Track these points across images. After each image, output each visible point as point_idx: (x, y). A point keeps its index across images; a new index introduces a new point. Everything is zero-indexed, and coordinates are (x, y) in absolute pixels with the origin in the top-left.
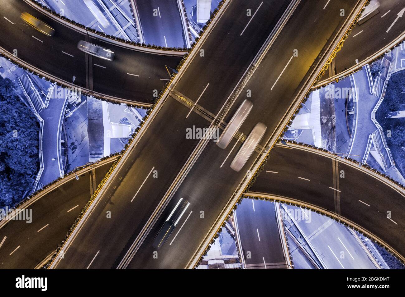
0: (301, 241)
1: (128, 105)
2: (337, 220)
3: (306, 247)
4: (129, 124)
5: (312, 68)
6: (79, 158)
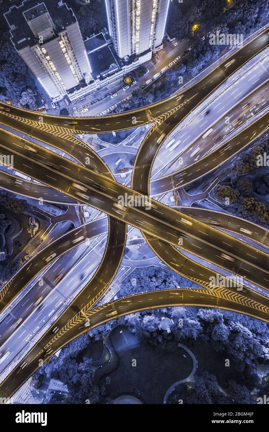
0: (166, 168)
1: (127, 232)
4: (132, 238)
5: (110, 182)
6: (148, 255)
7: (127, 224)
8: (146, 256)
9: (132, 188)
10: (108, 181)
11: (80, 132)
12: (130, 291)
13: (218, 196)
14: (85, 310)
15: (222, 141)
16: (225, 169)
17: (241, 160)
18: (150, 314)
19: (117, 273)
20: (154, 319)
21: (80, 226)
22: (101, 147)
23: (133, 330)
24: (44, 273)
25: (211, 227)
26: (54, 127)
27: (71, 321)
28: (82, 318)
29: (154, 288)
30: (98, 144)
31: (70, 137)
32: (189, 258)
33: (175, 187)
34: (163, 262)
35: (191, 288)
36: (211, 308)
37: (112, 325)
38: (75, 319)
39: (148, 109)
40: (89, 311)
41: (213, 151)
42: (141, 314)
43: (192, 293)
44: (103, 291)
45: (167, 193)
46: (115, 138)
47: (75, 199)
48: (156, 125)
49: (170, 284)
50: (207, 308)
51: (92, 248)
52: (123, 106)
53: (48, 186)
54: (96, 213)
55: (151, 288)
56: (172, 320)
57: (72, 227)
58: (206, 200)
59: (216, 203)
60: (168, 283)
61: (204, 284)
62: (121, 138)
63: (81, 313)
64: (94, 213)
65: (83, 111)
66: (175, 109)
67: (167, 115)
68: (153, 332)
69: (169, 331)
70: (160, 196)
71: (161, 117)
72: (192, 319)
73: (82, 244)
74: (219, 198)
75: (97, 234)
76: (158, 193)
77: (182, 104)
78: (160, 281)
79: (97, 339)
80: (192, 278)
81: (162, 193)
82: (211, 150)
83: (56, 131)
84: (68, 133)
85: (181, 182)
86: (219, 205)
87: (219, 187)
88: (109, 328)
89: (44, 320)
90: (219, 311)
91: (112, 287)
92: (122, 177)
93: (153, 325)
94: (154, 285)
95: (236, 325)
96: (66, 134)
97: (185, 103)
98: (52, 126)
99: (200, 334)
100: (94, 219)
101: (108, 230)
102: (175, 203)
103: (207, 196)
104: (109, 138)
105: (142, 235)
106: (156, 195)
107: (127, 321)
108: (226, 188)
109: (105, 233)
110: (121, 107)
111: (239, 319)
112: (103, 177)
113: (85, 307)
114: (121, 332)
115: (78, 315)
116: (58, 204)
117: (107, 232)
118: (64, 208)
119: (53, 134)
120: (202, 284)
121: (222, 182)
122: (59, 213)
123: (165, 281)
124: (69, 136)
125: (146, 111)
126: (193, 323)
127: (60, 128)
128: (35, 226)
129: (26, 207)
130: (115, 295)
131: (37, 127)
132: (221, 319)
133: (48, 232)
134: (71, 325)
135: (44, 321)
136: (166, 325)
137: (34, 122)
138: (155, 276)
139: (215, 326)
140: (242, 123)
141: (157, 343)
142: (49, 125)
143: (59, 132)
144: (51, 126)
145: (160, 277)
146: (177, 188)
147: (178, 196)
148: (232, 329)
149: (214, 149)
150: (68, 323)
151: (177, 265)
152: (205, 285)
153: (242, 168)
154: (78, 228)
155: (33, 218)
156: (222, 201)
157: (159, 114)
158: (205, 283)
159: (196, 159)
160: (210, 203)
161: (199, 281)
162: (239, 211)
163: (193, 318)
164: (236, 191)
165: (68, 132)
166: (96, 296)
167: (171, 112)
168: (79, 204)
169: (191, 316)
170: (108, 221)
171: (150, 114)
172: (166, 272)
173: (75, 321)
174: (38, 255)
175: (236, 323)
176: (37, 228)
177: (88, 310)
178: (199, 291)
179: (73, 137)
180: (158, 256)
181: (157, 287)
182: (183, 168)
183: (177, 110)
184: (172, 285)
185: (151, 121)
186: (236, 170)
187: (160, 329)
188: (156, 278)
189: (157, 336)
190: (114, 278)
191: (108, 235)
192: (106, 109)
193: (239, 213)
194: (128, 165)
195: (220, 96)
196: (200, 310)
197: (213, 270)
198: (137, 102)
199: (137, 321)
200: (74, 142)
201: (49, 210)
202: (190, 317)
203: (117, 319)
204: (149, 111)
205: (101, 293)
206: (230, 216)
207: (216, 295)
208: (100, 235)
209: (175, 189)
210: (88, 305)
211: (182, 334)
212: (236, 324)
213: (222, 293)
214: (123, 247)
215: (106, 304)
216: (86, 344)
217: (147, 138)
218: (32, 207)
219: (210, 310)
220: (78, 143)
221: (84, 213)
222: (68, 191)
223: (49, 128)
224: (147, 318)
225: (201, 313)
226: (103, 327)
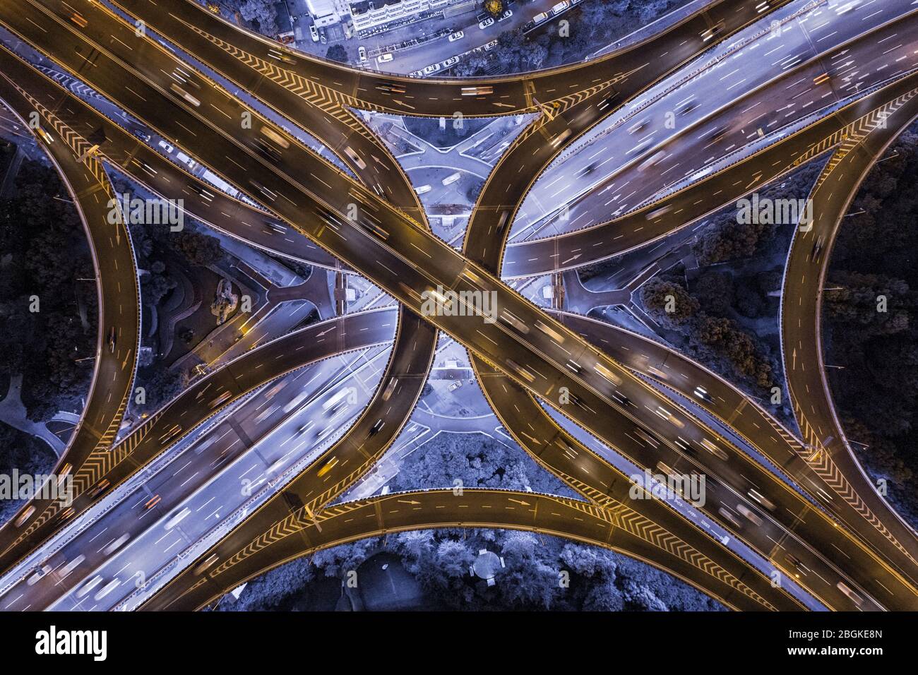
0: (546, 220)
1: (436, 349)
2: (530, 190)
3: (551, 216)
4: (444, 363)
5: (418, 231)
6: (473, 408)
7: (440, 330)
8: (467, 409)
9: (464, 252)
10: (414, 227)
11: (366, 105)
12: (420, 481)
13: (651, 304)
14: (314, 506)
15: (681, 182)
16: (677, 246)
17: (717, 231)
18: (455, 538)
19: (398, 435)
20: (462, 551)
21: (332, 318)
22: (408, 148)
23: (413, 566)
24: (234, 409)
25: (626, 368)
26: (310, 83)
27: (279, 524)
28: (303, 523)
29: (475, 483)
30: (402, 140)
31: (344, 113)
32: (564, 430)
33: (560, 268)
34: (504, 430)
35: (556, 496)
36: (592, 547)
37: (366, 548)
38: (289, 521)
39: (529, 80)
40: (323, 510)
41: (657, 200)
42: (435, 535)
43: (558, 507)
44: (361, 471)
45: (539, 277)
46: (442, 133)
47: (332, 255)
48: (541, 120)
49: (511, 478)
50: (584, 545)
51: (352, 371)
52: (474, 63)
53: (275, 215)
54: (371, 295)
55: (468, 483)
56: (502, 559)
57: (314, 316)
58: (623, 308)
59: (642, 317)
60: (507, 477)
61: (586, 492)
62: (455, 136)
63: (304, 509)
64: (367, 295)
65: (379, 58)
66: (591, 92)
67: (570, 102)
68: (454, 579)
69: (491, 581)
70: (522, 282)
71: (557, 103)
72: (546, 565)
73: (330, 358)
74: (653, 307)
75: (369, 343)
76: (519, 274)
77: (608, 82)
78: (491, 469)
79: (330, 573)
80: (563, 474)
81: (529, 276)
82: (654, 197)
83: (312, 93)
84: (341, 103)
85: (576, 257)
86: (649, 322)
87: (656, 283)
88: (360, 553)
89: (218, 513)
90: (608, 556)
91: (380, 466)
92: (444, 224)
93: (459, 563)
94: (476, 476)
95: (641, 592)
96: (334, 103)
97: (616, 80)
98: (306, 80)
99: (559, 599)
100: (365, 308)
101: (395, 338)
102: (554, 302)
103: (626, 301)
104: (430, 130)
105: (470, 361)
106: (514, 278)
107: (402, 544)
108: (672, 289)
109: (388, 342)
110: (468, 64)
111: (649, 579)
112: (405, 216)
113: (315, 500)
114: (384, 567)
115: (297, 514)
116: (290, 261)
117: (392, 341)
118: (302, 272)
119: (306, 99)
120: (583, 490)
121: (664, 273)
122: (289, 281)
123: (501, 472)
124: (341, 111)
125: (525, 84)
126: (548, 573)
127: (324, 89)
128: (229, 301)
129: (215, 255)
130: (385, 485)
131: (271, 76)
132: (609, 573)
133: (257, 319)
134: (278, 533)
135: (217, 516)
136: (487, 567)
137: (267, 65)
138: (482, 456)
139: (596, 588)
140: (733, 149)
141: (461, 603)
142: (299, 77)
143: (320, 96)
144: (303, 81)
145: (492, 461)
146: (564, 270)
147: (563, 289)
148: (630, 599)
149: (661, 196)
150: (272, 529)
151: (535, 440)
152: (589, 493)
153: (716, 249)
154: (327, 321)
155: (229, 284)
156: (658, 316)
157: (553, 96)
158: (590, 490)
159: (617, 213)
160: (631, 315)
161: (578, 483)
162: (691, 344)
163: (550, 561)
164: (693, 298)
165: (340, 100)
166: (345, 480)
167: (581, 96)
168: (338, 269)
169: (545, 557)
170: (399, 317)
171: (531, 91)
172: (506, 453)
173: (288, 527)
174: (228, 368)
175: (642, 587)
176: (234, 307)
177: (320, 507)
178: (574, 505)
179: (351, 114)
180: (495, 414)
181: (481, 481)
182: (586, 228)
183: (594, 93)
184: (517, 482)
185: (533, 107)
186: (702, 251)
187: (472, 575)
188: (482, 461)
189: (462, 589)
190: (390, 447)
191: (393, 349)
192: (433, 64)
193: (691, 348)
194: (461, 200)
195: (694, 79)
196: (567, 546)
197: (612, 465)
198: (505, 60)
199: (425, 549)
200: (350, 126)
201: (269, 271)
202: (542, 558)
203: (382, 537)
204: (532, 84)
205: (356, 475)
206: (669, 353)
207: (609, 519)
208: (375, 347)
209: (560, 270)
210: (323, 495)
211: (519, 593)
212: (640, 590)
213: (623, 517)
214: (422, 380)
215: (363, 501)
216: (304, 582)
217: (517, 145)
218: (229, 258)
219: (589, 550)
220: (359, 129)
221: (347, 290)
222: (319, 235)
223: (298, 85)
224: (447, 546)
225: (568, 554)
226: (346, 549)
